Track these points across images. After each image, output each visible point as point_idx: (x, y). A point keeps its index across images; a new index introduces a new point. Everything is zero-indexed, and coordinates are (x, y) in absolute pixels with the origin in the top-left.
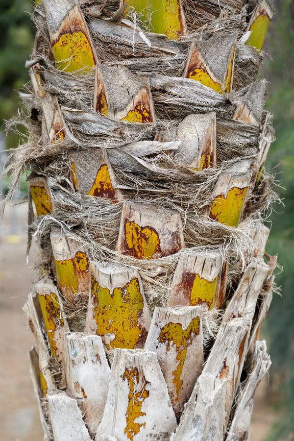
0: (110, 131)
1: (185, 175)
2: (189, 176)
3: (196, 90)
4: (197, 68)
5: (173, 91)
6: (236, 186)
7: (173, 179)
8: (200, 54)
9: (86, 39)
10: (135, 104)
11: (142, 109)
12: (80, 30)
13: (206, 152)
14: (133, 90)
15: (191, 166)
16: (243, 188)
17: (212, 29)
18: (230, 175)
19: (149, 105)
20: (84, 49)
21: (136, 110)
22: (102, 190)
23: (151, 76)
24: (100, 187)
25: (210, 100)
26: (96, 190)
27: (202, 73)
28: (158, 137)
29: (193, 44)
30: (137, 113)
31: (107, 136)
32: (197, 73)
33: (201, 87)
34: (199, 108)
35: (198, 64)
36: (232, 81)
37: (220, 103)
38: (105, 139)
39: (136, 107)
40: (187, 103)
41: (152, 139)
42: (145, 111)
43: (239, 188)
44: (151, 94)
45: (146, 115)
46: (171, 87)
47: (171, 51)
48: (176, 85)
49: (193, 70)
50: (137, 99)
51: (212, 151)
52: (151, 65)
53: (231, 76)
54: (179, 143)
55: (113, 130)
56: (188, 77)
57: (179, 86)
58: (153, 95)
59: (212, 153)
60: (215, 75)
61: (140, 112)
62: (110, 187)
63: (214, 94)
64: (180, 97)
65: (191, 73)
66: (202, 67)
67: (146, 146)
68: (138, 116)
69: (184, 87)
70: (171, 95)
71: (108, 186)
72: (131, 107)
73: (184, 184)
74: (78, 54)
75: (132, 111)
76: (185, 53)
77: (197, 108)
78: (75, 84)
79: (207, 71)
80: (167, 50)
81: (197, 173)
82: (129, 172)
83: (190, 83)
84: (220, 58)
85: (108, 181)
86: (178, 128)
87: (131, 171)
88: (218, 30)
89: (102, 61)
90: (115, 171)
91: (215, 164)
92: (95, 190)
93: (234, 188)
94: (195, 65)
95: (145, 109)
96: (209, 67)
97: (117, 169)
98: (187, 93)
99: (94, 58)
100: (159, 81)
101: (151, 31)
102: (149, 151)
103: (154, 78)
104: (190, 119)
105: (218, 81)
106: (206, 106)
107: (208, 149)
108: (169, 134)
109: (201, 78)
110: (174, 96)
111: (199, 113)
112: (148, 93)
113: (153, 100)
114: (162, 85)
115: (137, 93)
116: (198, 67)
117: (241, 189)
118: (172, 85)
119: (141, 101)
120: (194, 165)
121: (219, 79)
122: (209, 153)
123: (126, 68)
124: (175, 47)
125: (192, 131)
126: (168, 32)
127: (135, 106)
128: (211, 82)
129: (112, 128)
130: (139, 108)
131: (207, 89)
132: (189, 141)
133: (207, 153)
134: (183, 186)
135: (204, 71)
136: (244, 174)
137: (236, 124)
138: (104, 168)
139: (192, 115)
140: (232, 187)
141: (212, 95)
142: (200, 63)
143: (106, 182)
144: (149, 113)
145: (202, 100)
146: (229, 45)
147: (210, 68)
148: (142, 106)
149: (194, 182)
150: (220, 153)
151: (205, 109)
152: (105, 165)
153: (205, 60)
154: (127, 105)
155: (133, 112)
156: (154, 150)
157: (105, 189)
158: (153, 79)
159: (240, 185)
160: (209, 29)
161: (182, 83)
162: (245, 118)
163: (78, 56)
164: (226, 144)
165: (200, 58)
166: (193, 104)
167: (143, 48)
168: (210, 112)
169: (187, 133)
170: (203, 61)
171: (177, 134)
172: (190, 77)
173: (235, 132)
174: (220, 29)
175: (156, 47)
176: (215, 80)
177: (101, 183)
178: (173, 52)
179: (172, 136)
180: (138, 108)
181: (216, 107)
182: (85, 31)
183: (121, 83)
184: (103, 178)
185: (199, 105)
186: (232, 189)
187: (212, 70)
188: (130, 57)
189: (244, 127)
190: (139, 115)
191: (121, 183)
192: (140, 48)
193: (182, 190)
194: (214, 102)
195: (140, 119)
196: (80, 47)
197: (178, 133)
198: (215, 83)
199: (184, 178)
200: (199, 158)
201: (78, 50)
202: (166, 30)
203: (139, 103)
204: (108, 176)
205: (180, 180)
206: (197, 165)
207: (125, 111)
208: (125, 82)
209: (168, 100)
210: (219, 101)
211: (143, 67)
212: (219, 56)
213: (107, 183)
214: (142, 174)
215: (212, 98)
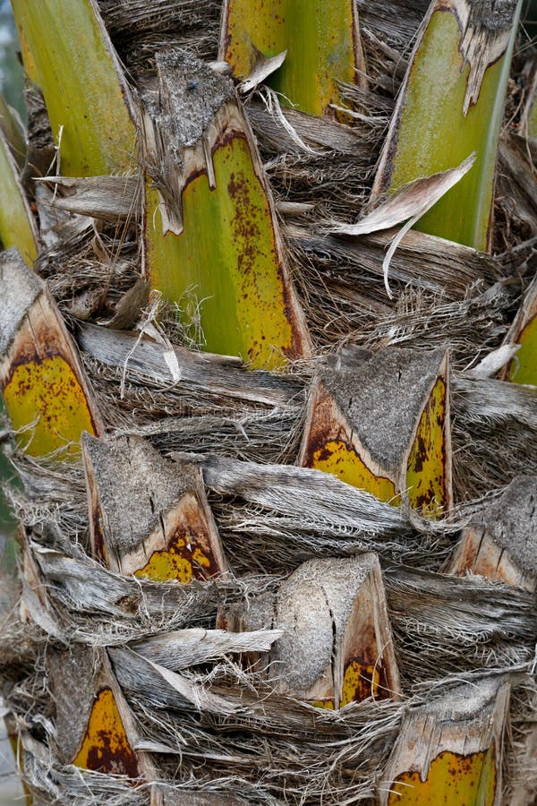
0: (110, 604)
1: (296, 720)
2: (308, 721)
3: (322, 497)
4: (331, 441)
5: (262, 500)
6: (449, 749)
7: (264, 727)
8: (334, 403)
9: (72, 376)
10: (167, 533)
11: (189, 547)
12: (59, 354)
13: (361, 659)
14: (163, 496)
15: (310, 696)
16: (470, 756)
17: (379, 340)
18: (432, 718)
19: (206, 535)
20: (70, 400)
21: (172, 550)
22: (106, 750)
23: (208, 462)
24: (101, 744)
25: (363, 521)
26: (93, 751)
27: (344, 453)
28: (223, 618)
29: (315, 380)
30: (177, 558)
31: (109, 615)
32: (331, 454)
33: (337, 489)
34: (331, 543)
35: (333, 431)
36: (450, 474)
37: (393, 529)
38: (104, 624)
39: (172, 542)
40: (296, 531)
41: (210, 625)
42: (198, 551)
43: (457, 755)
44: (208, 509)
45: (204, 561)
46: (257, 489)
47: (261, 399)
48: (269, 485)
49: (323, 447)
50: (173, 520)
51: (380, 656)
52: (208, 433)
53: (444, 461)
54: (275, 635)
55: (116, 600)
56: (309, 464)
57: (278, 487)
58: (216, 512)
59: (383, 661)
60: (374, 457)
61: (187, 554)
62: (125, 744)
63: (374, 506)
64: (279, 516)
65: (317, 454)
66: (343, 437)
67: (193, 641)
68: (179, 565)
69: (291, 490)
70: (259, 509)
71: (120, 742)
72: (156, 541)
73: (296, 741)
74: (57, 413)
75: (160, 552)
76: (299, 400)
77: (326, 542)
78: (51, 487)
79: (354, 449)
80: (251, 397)
81: (327, 713)
82: (160, 709)
83: (308, 478)
84: (394, 413)
85: (119, 729)
86: (278, 595)
87: (162, 705)
88: (394, 341)
89: (109, 427)
90: (131, 704)
91: (396, 690)
92: (90, 753)
93: (446, 756)
94: (326, 433)
95: (199, 546)
96: (360, 437)
97: (134, 700)
98: (297, 504)
99: (92, 422)
100: (226, 476)
101: (203, 350)
102: (198, 656)
103: (215, 466)
104: (308, 571)
105: (384, 473)
106: (352, 539)
107: (369, 651)
108: (252, 611)
109: (342, 466)
110: (265, 512)
111: (332, 556)
112: (200, 505)
113: (218, 523)
114: (230, 484)
115: (171, 506)
116: (334, 437)
117: (463, 757)
118: (259, 485)
119: (185, 526)
120: (319, 693)
121: (386, 468)
122: (372, 662)
123: (146, 444)
124: (274, 387)
125: (318, 603)
126: (257, 349)
127: (168, 538)
128: (366, 475)
129: (115, 596)
130: (181, 543)
131: (354, 494)
132: (308, 628)
133: (366, 660)
134: (293, 747)
135: (348, 447)
136: (472, 719)
137: (450, 585)
138: (105, 697)
139: (316, 562)
140: (440, 750)
141: (369, 510)
142: (337, 427)
143: (114, 733)
144: (210, 555)
145: (340, 522)
146: (422, 380)
147: (362, 440)
148: (188, 539)
149: (326, 737)
150: (410, 662)
151: (347, 546)
152: (108, 688)
153: (349, 418)
154: (147, 536)
155: (166, 554)
156: (211, 651)
157: (113, 751)
158: (212, 471)
159: (458, 747)
160: (370, 340)
161: (283, 479)
162: (486, 570)
163: (58, 418)
164: (425, 636)
165: (335, 413)
166: (316, 534)
167: (188, 392)
168: (362, 553)
169: (302, 609)
170: (343, 421)
171: (275, 610)
172: (315, 462)
173: (454, 604)
174: (402, 339)
175: (220, 390)
176: (375, 469)
177: (102, 734)
178: (267, 401)
179: (263, 616)
180: (179, 545)
181: (379, 538)
182: (69, 356)
183: (134, 481)
184: (107, 722)
185: (329, 536)
186: (440, 755)
187: (365, 445)
188: (160, 416)
189: (481, 592)
190: (183, 563)
191: (146, 737)
192: (181, 392)
193: (291, 758)
194: (373, 527)
195: (186, 571)
196: (61, 396)
197: (280, 609)
198: (376, 478)
199: (295, 728)
200: (338, 673)
201: (56, 401)
202: (250, 346)
203: (181, 531)
204: (117, 717)
205: (285, 732)
206: (331, 692)
207: (141, 551)
208: (145, 479)
209: (245, 522)
210: (391, 525)
211: (189, 441)
212: (389, 409)
213: (117, 736)
214: (190, 713)
215: (368, 516)
